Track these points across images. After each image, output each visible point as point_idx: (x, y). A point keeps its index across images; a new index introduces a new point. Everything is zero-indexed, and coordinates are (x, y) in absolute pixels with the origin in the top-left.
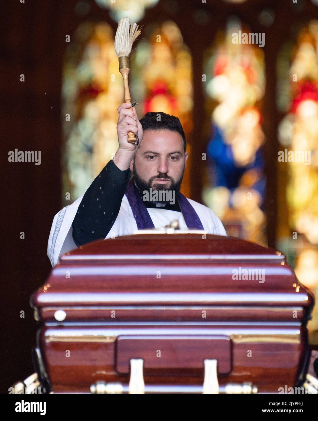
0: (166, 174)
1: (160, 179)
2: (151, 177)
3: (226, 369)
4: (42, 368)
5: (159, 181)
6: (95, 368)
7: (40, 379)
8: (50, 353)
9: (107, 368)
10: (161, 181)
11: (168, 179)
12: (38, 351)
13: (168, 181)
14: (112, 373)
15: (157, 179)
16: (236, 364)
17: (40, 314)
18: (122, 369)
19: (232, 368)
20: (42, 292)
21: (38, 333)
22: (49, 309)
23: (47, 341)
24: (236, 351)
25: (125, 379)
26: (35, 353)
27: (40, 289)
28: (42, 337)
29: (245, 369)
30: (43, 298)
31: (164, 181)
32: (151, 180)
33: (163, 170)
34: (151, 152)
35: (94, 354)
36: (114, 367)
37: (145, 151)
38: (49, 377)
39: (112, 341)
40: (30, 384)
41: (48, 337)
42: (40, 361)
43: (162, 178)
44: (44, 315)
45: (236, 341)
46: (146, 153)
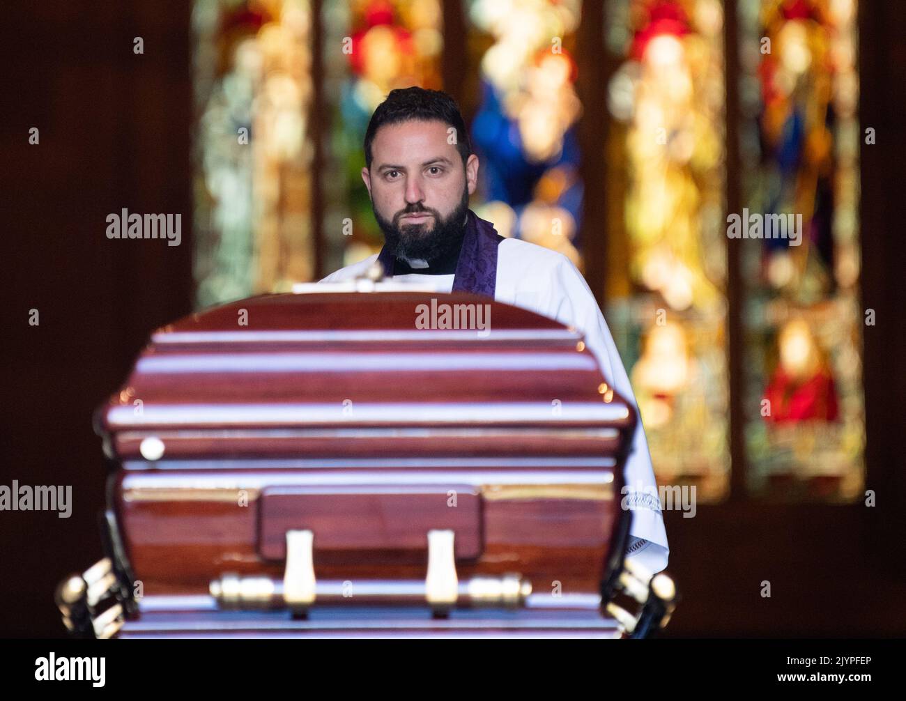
0: (419, 203)
1: (410, 214)
2: (395, 213)
3: (470, 550)
4: (118, 551)
5: (411, 218)
6: (220, 550)
7: (115, 570)
8: (132, 521)
9: (243, 549)
10: (414, 219)
11: (428, 213)
12: (111, 518)
13: (428, 216)
14: (252, 559)
15: (405, 215)
16: (492, 538)
17: (114, 447)
18: (270, 551)
19: (483, 548)
20: (119, 403)
21: (110, 482)
22: (131, 437)
23: (128, 498)
24: (491, 515)
25: (276, 569)
26: (105, 521)
27: (113, 399)
28: (118, 491)
29: (507, 548)
30: (119, 416)
31: (420, 218)
32: (396, 217)
33: (413, 198)
34: (389, 166)
35: (219, 523)
36: (257, 547)
37: (380, 165)
38: (132, 568)
39: (253, 497)
40: (96, 582)
41: (130, 491)
42: (115, 537)
43: (413, 212)
44: (123, 449)
45: (490, 496)
46: (381, 168)
